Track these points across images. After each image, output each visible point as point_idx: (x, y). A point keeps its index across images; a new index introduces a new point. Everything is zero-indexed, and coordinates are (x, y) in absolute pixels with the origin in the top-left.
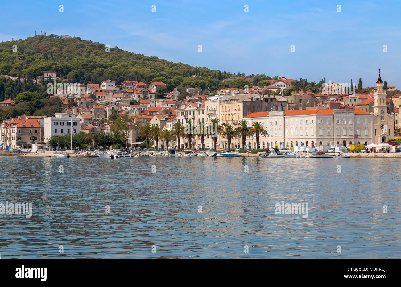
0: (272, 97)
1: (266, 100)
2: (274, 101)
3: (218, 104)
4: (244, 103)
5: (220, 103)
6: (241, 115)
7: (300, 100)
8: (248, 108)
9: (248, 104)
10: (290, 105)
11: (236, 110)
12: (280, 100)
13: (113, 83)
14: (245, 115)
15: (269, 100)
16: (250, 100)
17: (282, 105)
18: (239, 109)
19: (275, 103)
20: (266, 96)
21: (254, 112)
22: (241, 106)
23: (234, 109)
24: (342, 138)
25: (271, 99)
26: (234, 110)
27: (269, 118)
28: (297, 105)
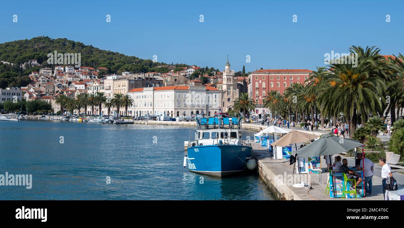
2: (153, 80)
3: (112, 81)
4: (130, 81)
5: (113, 80)
6: (127, 90)
7: (176, 80)
8: (131, 85)
9: (132, 82)
10: (168, 83)
11: (123, 86)
12: (158, 79)
14: (130, 90)
15: (148, 79)
16: (134, 79)
17: (159, 83)
18: (125, 86)
21: (137, 88)
22: (127, 83)
23: (122, 85)
24: (196, 109)
25: (151, 79)
26: (118, 86)
27: (144, 92)
28: (173, 83)
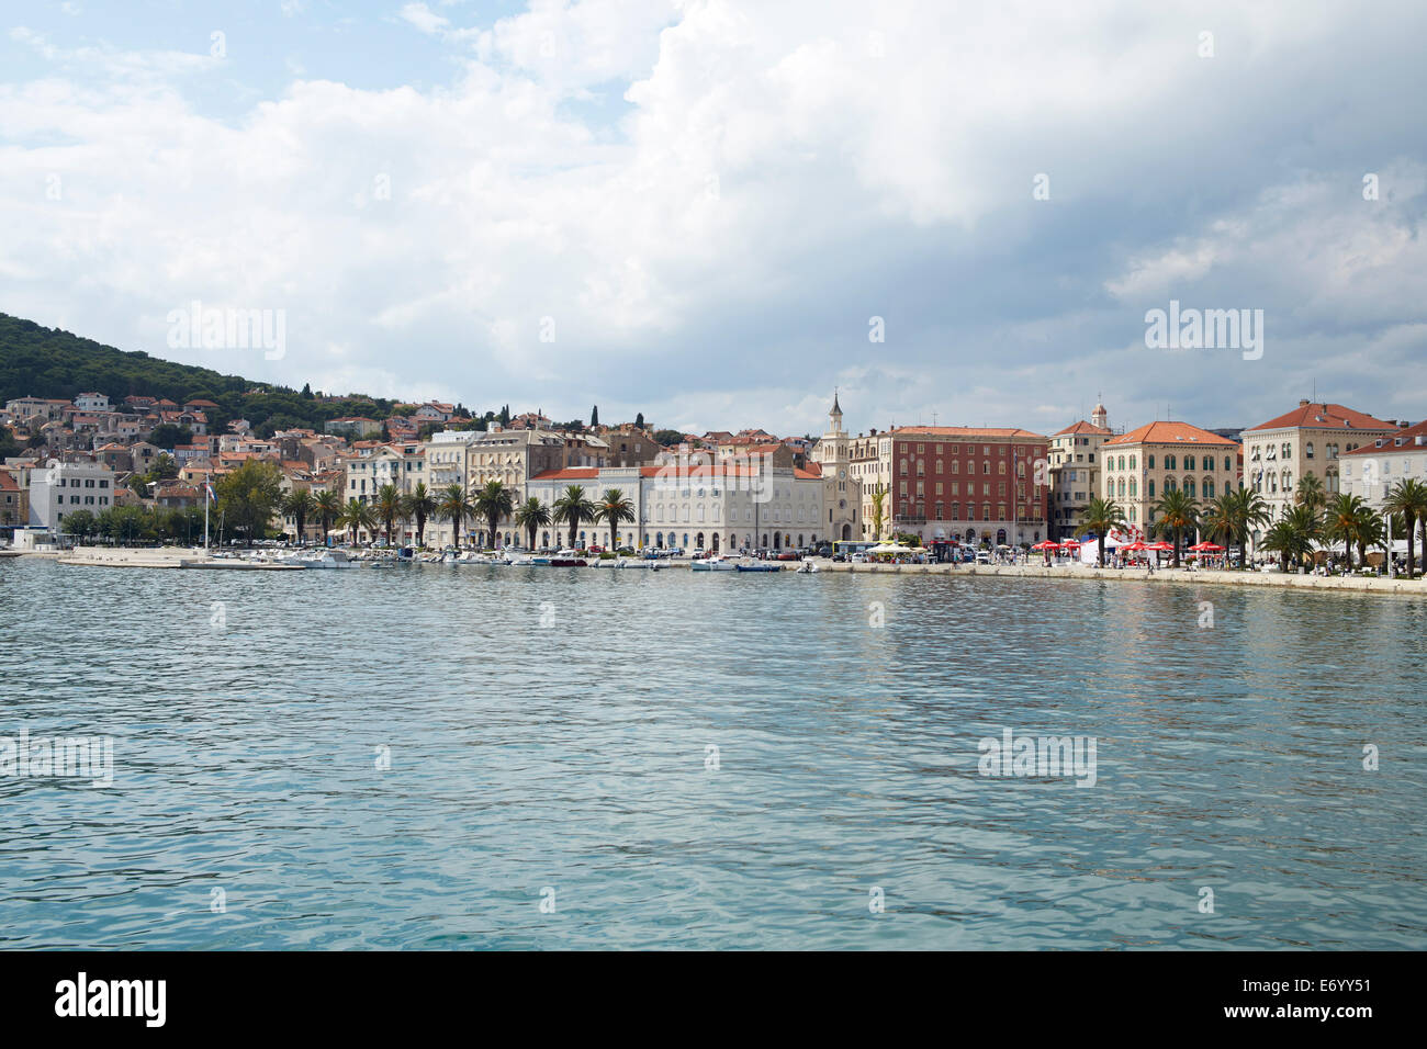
0: (579, 437)
1: (570, 442)
2: (583, 445)
3: (461, 448)
4: (530, 448)
5: (467, 447)
7: (624, 446)
8: (537, 459)
9: (538, 451)
11: (509, 462)
12: (594, 445)
13: (105, 400)
14: (533, 474)
15: (575, 445)
16: (541, 443)
18: (518, 462)
19: (587, 451)
20: (569, 436)
21: (550, 468)
22: (523, 456)
23: (505, 460)
25: (579, 442)
26: (505, 464)
28: (618, 456)
